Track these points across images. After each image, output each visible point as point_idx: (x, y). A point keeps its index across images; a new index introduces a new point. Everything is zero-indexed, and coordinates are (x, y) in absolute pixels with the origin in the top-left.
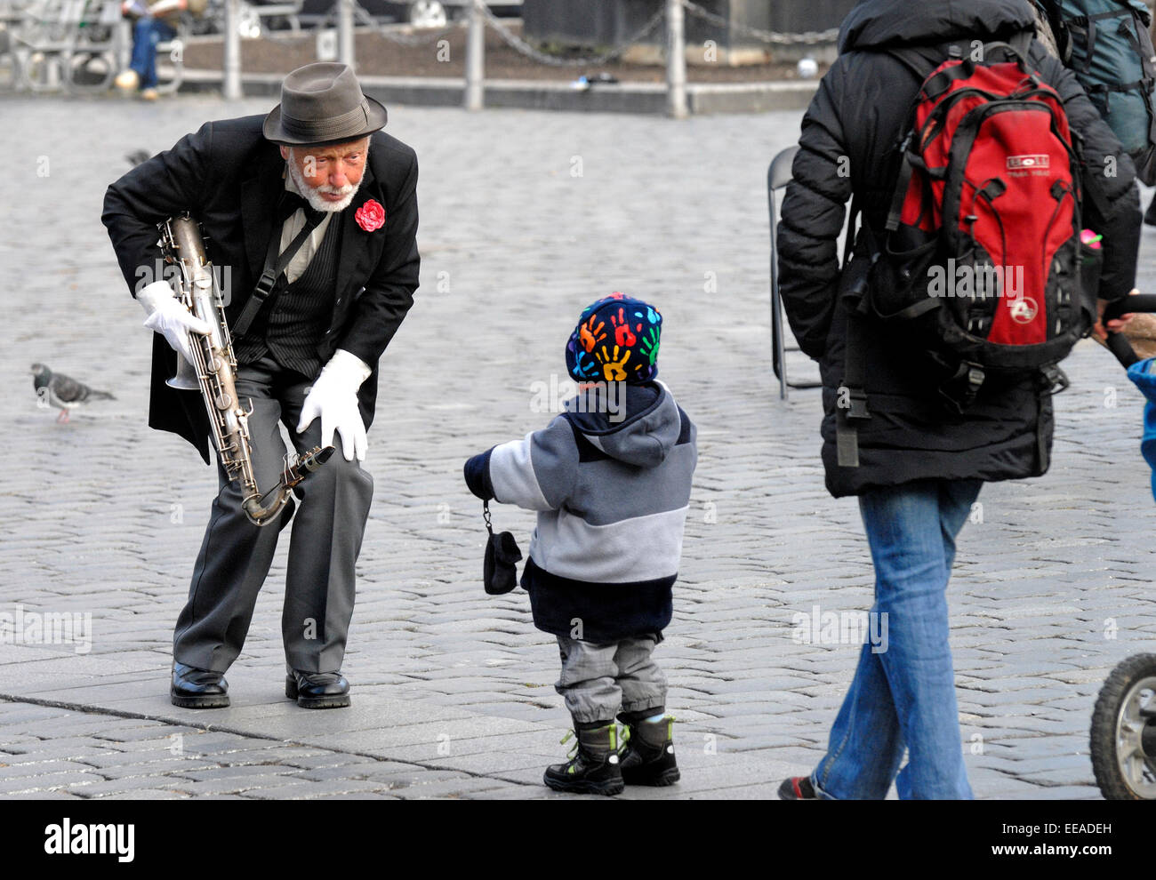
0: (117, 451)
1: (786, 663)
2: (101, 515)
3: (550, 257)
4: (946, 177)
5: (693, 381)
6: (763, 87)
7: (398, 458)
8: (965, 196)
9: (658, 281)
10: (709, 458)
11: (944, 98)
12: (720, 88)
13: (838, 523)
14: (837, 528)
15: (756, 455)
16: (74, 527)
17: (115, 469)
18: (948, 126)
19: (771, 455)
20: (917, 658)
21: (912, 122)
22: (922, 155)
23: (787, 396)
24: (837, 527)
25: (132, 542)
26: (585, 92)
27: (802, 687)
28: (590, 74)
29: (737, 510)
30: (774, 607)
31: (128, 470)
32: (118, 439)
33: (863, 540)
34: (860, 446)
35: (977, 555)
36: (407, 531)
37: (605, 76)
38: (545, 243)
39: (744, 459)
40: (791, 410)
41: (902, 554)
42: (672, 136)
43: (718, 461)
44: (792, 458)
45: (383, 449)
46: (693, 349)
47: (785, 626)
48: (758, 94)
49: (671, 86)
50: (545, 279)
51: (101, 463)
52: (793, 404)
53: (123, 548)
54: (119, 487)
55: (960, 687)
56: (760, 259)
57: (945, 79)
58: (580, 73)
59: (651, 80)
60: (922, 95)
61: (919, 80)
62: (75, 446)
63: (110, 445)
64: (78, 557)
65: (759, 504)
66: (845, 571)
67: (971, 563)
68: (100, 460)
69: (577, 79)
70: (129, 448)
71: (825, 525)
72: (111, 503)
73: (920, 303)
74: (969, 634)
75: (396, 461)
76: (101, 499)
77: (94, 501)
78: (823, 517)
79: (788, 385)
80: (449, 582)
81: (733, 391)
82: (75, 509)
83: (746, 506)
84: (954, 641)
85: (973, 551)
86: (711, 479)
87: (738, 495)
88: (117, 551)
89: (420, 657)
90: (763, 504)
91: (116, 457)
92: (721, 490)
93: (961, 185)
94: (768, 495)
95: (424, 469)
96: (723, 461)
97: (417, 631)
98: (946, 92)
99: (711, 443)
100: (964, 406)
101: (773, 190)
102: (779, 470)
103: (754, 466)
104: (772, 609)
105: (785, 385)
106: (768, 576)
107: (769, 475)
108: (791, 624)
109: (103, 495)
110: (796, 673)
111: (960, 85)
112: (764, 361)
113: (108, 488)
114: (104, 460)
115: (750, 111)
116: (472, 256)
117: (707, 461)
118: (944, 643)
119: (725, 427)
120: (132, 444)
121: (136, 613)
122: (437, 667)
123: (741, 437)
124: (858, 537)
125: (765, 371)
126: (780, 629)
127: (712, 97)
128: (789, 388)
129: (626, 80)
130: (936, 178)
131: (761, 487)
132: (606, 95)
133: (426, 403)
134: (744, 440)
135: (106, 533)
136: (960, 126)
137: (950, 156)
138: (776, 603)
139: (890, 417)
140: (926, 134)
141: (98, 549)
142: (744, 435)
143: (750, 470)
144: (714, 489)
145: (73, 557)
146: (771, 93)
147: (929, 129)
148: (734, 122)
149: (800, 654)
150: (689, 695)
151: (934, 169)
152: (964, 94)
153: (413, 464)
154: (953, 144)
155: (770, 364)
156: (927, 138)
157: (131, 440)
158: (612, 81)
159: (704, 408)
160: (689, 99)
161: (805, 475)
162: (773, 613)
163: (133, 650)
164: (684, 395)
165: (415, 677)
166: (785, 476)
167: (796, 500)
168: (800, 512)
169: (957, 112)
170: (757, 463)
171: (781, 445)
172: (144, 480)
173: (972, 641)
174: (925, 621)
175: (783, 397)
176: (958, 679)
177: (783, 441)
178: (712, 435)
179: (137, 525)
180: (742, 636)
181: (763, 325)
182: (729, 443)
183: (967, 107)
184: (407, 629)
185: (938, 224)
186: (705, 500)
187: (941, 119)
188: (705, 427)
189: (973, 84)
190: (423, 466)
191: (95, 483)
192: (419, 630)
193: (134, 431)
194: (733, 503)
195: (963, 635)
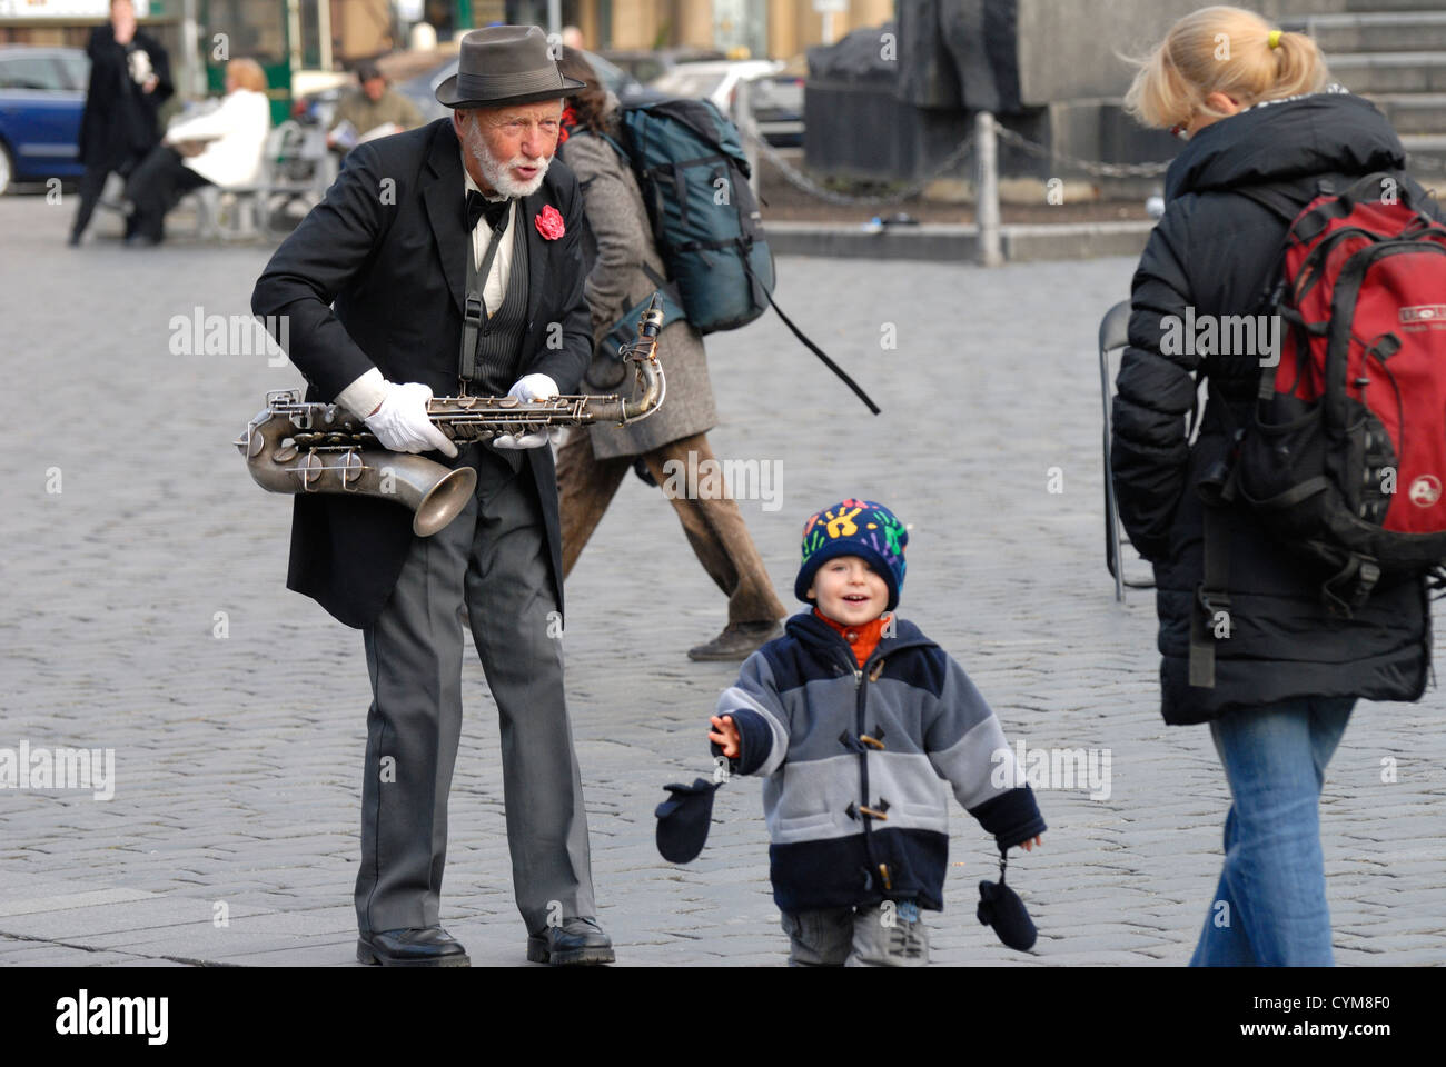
0: (323, 667)
1: (1125, 917)
2: (306, 743)
3: (840, 433)
4: (1329, 333)
5: (1011, 580)
6: (1091, 228)
7: (660, 674)
8: (1354, 356)
9: (969, 461)
10: (1031, 672)
11: (1321, 240)
12: (1040, 230)
13: (1187, 749)
14: (1186, 756)
15: (1088, 668)
16: (275, 758)
17: (323, 688)
18: (1329, 273)
19: (1105, 669)
20: (1288, 916)
21: (1281, 270)
22: (1297, 308)
23: (1125, 597)
24: (1185, 754)
25: (344, 775)
26: (879, 236)
27: (1147, 947)
28: (885, 215)
29: (1067, 734)
30: (1111, 851)
31: (339, 690)
32: (326, 653)
33: (1217, 770)
34: (1217, 658)
35: (1355, 787)
36: (671, 760)
37: (903, 216)
38: (833, 417)
39: (1074, 673)
40: (1129, 614)
41: (1269, 789)
42: (982, 287)
43: (1042, 675)
44: (1130, 671)
45: (641, 663)
46: (1010, 542)
47: (1125, 874)
48: (1086, 237)
49: (982, 228)
50: (833, 459)
51: (306, 682)
52: (1132, 607)
53: (332, 783)
54: (328, 711)
55: (1337, 946)
56: (1091, 434)
57: (1320, 218)
58: (871, 214)
59: (957, 221)
60: (1292, 238)
61: (1285, 222)
62: (275, 662)
63: (316, 660)
64: (279, 794)
65: (1092, 726)
66: (1197, 806)
67: (1348, 797)
68: (303, 677)
69: (869, 220)
70: (339, 663)
71: (1172, 752)
72: (318, 729)
73: (1303, 485)
74: (1346, 883)
75: (658, 677)
76: (305, 725)
77: (297, 727)
78: (1169, 742)
79: (1126, 584)
80: (722, 822)
81: (1060, 592)
82: (276, 737)
83: (1075, 729)
84: (1331, 891)
85: (1350, 783)
86: (1035, 697)
87: (1066, 716)
88: (325, 786)
89: (688, 912)
90: (1096, 726)
91: (323, 674)
92: (1046, 711)
93: (1348, 343)
94: (1102, 716)
95: (691, 686)
96: (1048, 676)
97: (684, 881)
98: (1323, 233)
99: (1033, 655)
100: (1354, 609)
101: (1106, 352)
102: (1114, 686)
103: (1086, 681)
104: (1109, 853)
105: (1121, 584)
106: (1104, 814)
107: (1103, 692)
108: (1132, 871)
109: (308, 720)
110: (1138, 929)
111: (1339, 224)
112: (1096, 555)
113: (316, 712)
114: (309, 678)
115: (1075, 257)
116: (746, 432)
117: (1029, 675)
118: (1320, 898)
119: (1050, 635)
120: (343, 659)
121: (348, 861)
122: (709, 924)
123: (1070, 647)
124: (1212, 766)
125: (1097, 567)
126: (1119, 877)
127: (1031, 241)
128: (1126, 588)
129: (927, 221)
130: (1316, 335)
131: (1094, 706)
132: (904, 239)
133: (693, 608)
134: (1073, 650)
135: (312, 764)
136: (1342, 273)
137: (1333, 309)
138: (1114, 846)
139: (1259, 622)
140: (1301, 284)
141: (303, 784)
142: (1073, 644)
143: (1081, 686)
144: (1037, 710)
145: (274, 794)
146: (1100, 235)
147: (1304, 278)
148: (1057, 271)
149: (1143, 907)
150: (1011, 957)
151: (1314, 324)
152: (1345, 235)
153: (678, 681)
154: (1335, 295)
155: (1104, 559)
156: (1303, 289)
157: (341, 654)
158: (911, 223)
159: (1024, 612)
160: (1004, 243)
161: (1147, 691)
162: (1110, 858)
163: (346, 905)
164: (1001, 597)
165: (683, 936)
166: (1122, 693)
167: (1138, 722)
168: (1141, 735)
169: (1338, 256)
170: (1088, 678)
171: (1117, 656)
172: (357, 701)
173: (1350, 891)
174: (1297, 871)
175: (1119, 599)
176: (1336, 936)
177: (1120, 652)
178: (1033, 645)
179: (348, 755)
180: (1073, 885)
181: (1094, 512)
182: (1055, 654)
183: (1349, 250)
184: (672, 879)
185: (1319, 390)
186: (1027, 721)
187: (1319, 265)
188: (1025, 635)
189: (1352, 223)
190: (689, 683)
191: (297, 705)
192: (688, 879)
193: (346, 643)
194: (1062, 725)
195: (1339, 884)
